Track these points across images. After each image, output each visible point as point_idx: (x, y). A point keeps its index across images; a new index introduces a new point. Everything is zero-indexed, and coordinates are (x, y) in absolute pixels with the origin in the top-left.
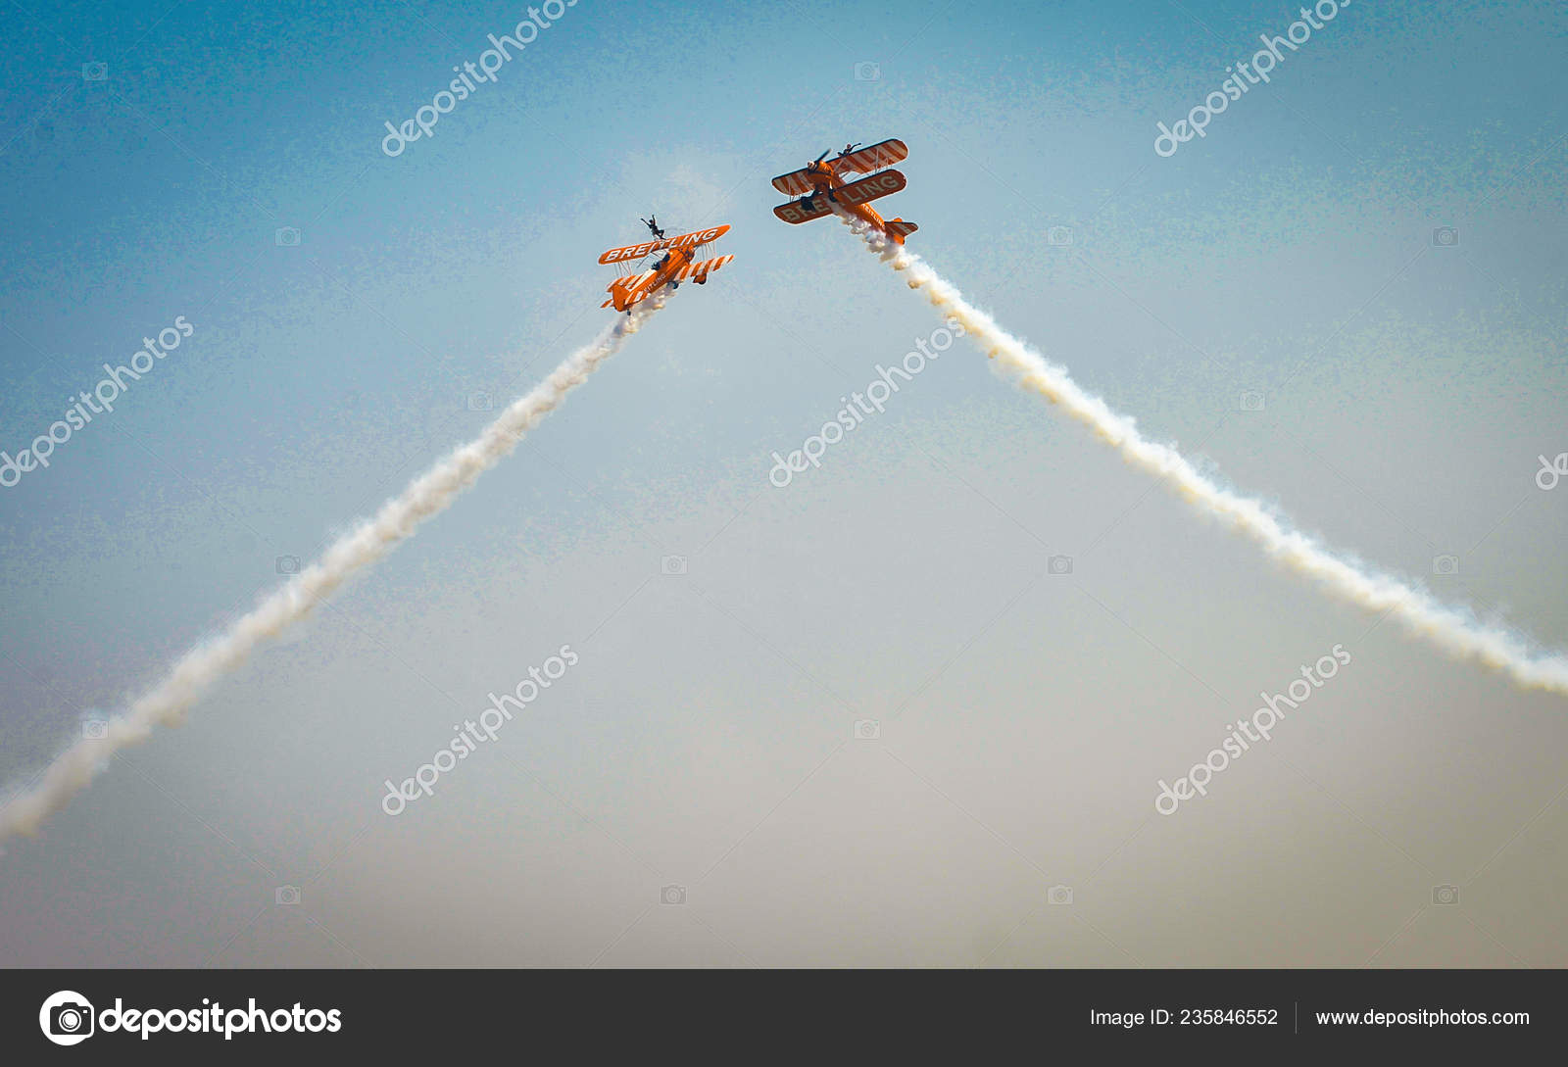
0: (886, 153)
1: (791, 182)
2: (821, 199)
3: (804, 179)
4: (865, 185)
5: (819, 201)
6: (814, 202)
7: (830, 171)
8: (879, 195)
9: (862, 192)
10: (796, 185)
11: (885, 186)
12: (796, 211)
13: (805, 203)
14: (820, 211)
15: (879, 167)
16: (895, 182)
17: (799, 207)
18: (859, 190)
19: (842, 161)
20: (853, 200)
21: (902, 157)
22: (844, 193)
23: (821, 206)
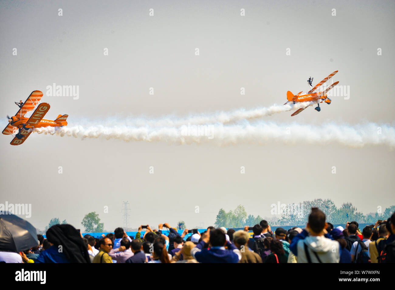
0: (34, 98)
1: (8, 129)
3: (12, 127)
4: (35, 115)
9: (37, 118)
11: (43, 110)
12: (18, 139)
15: (36, 105)
16: (45, 108)
20: (36, 122)
21: (42, 96)
22: (30, 122)
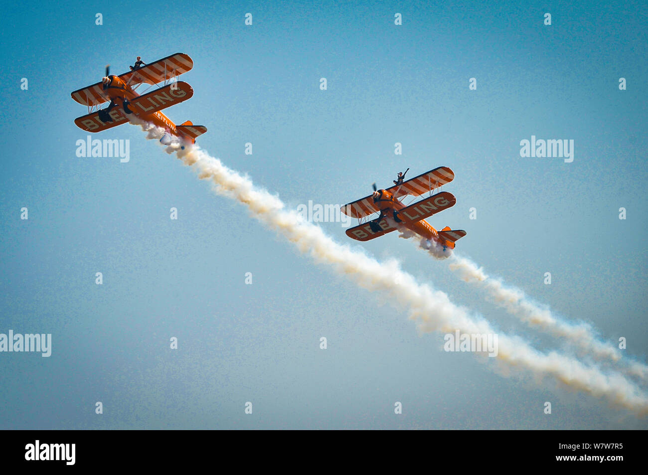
0: (173, 65)
1: (87, 93)
2: (117, 110)
3: (100, 91)
4: (156, 96)
5: (115, 111)
6: (110, 113)
7: (123, 85)
8: (169, 104)
10: (93, 98)
11: (175, 96)
12: (95, 121)
13: (103, 114)
14: (117, 120)
15: (168, 78)
16: (182, 93)
17: (97, 118)
18: (152, 101)
19: (134, 74)
20: (146, 110)
21: (188, 69)
23: (117, 115)
